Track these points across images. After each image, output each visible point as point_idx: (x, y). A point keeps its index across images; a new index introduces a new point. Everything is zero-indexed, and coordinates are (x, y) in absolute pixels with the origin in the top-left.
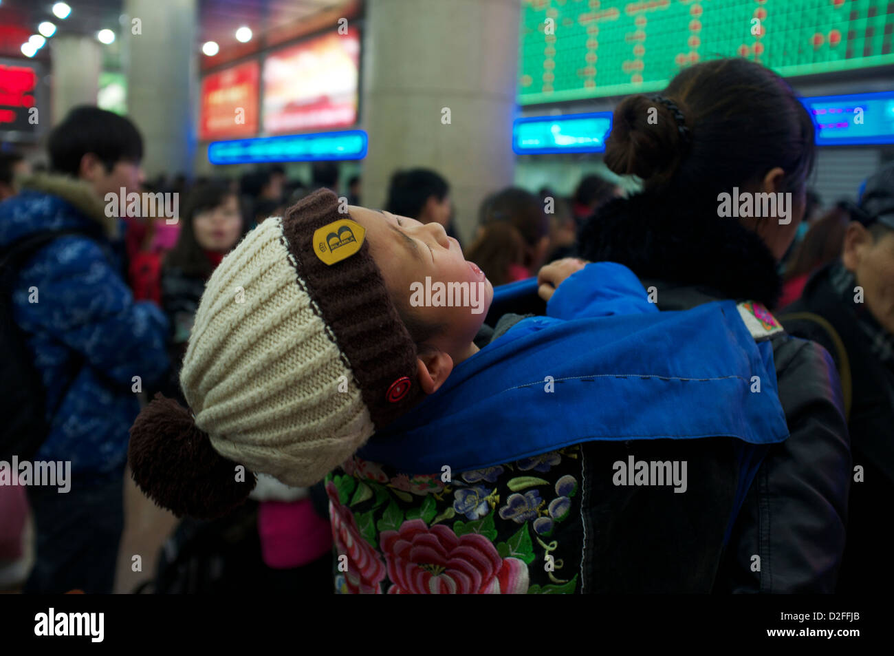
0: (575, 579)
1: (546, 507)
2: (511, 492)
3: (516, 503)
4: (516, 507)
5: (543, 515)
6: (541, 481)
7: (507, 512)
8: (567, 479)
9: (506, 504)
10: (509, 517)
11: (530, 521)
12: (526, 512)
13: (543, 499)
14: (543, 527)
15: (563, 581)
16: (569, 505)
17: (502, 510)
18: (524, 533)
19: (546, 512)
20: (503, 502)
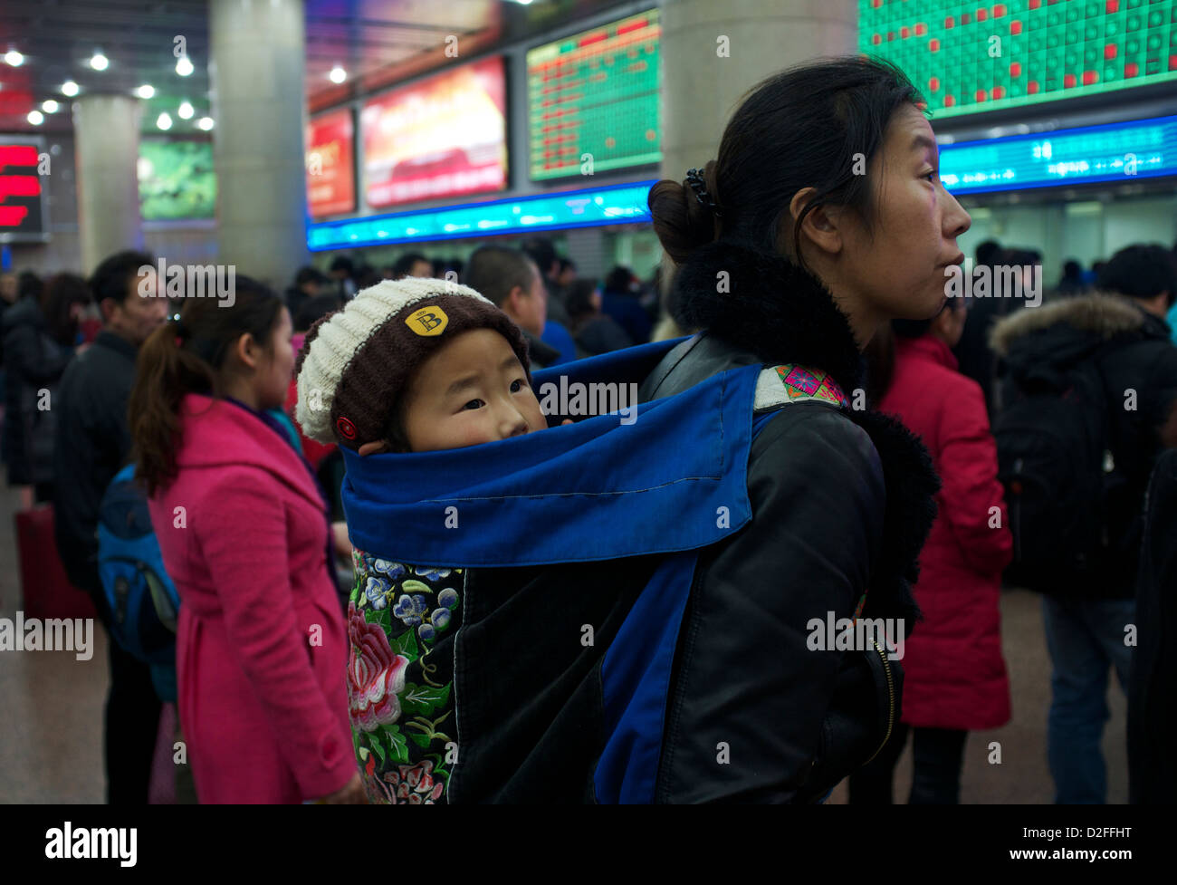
0: (449, 686)
1: (428, 615)
2: (404, 593)
3: (406, 605)
4: (405, 608)
5: (427, 622)
6: (427, 589)
7: (399, 611)
8: (450, 592)
9: (398, 603)
10: (400, 616)
11: (416, 625)
12: (413, 616)
13: (427, 606)
14: (426, 634)
15: (438, 685)
16: (448, 617)
17: (396, 607)
18: (409, 636)
19: (428, 619)
20: (396, 601)
